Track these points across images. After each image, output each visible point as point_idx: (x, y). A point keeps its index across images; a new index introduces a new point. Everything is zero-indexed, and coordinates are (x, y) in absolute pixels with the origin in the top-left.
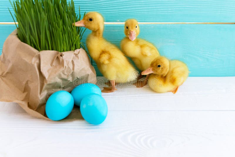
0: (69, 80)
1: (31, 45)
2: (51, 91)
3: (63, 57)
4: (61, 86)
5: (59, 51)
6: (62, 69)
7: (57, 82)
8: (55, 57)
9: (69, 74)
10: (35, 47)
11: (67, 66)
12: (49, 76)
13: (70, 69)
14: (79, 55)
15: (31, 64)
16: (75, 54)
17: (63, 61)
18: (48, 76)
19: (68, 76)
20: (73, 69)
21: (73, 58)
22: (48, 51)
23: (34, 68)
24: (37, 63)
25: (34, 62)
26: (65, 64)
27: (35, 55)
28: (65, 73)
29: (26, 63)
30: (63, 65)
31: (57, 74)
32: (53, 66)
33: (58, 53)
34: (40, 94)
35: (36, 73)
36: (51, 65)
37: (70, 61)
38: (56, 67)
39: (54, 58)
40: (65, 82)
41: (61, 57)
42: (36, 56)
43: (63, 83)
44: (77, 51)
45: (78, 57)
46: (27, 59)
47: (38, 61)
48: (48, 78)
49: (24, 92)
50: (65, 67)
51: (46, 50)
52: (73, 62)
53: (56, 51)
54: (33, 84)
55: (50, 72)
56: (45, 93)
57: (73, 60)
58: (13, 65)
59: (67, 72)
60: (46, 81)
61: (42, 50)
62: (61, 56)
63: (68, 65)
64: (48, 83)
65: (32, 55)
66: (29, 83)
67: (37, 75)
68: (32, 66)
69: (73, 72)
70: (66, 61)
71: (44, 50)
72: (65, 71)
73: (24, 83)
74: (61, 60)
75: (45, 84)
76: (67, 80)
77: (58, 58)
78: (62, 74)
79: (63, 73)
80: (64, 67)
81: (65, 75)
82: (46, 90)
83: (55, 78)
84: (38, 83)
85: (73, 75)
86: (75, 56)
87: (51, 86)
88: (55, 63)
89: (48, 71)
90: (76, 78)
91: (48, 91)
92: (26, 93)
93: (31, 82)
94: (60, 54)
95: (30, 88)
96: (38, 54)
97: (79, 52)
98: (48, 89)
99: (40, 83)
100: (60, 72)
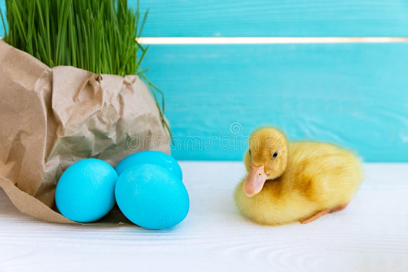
0: (109, 137)
1: (35, 55)
2: (70, 161)
3: (101, 82)
4: (91, 151)
5: (92, 72)
6: (97, 108)
7: (84, 137)
8: (83, 82)
9: (112, 122)
10: (43, 60)
11: (108, 103)
12: (69, 121)
13: (115, 111)
14: (134, 86)
15: (33, 91)
16: (125, 83)
17: (100, 91)
18: (66, 120)
19: (109, 127)
20: (121, 113)
21: (122, 90)
22: (69, 68)
23: (39, 100)
24: (45, 91)
25: (40, 87)
26: (105, 98)
27: (43, 74)
28: (104, 119)
29: (21, 91)
30: (101, 101)
31: (86, 116)
32: (78, 101)
33: (90, 76)
34: (46, 161)
35: (42, 113)
36: (74, 100)
37: (116, 95)
38: (84, 103)
39: (81, 85)
40: (100, 142)
41: (97, 82)
42: (45, 76)
43: (96, 145)
44: (129, 78)
45: (132, 90)
46: (24, 82)
47: (47, 87)
48: (66, 125)
49: (8, 160)
50: (105, 103)
51: (66, 64)
52: (120, 98)
53: (86, 71)
54: (30, 138)
55: (71, 111)
56: (55, 162)
57: (121, 94)
59: (108, 117)
60: (62, 130)
61: (58, 65)
62: (97, 79)
63: (110, 101)
64: (66, 135)
65: (34, 74)
66: (22, 136)
67: (44, 117)
68: (34, 95)
69: (120, 120)
70: (107, 92)
71: (61, 65)
72: (105, 114)
73: (11, 138)
74: (96, 89)
75: (60, 136)
76: (107, 138)
77: (89, 85)
78: (96, 119)
79: (100, 119)
80: (103, 104)
81: (103, 122)
82: (59, 156)
83: (81, 125)
84: (43, 136)
85: (119, 126)
86: (125, 86)
87: (71, 145)
88: (82, 96)
89: (68, 110)
90: (125, 136)
91: (62, 159)
92: (12, 164)
93: (28, 134)
94: (94, 76)
95: (23, 148)
96: (49, 71)
97: (134, 81)
98: (63, 154)
99: (48, 136)
100: (93, 114)
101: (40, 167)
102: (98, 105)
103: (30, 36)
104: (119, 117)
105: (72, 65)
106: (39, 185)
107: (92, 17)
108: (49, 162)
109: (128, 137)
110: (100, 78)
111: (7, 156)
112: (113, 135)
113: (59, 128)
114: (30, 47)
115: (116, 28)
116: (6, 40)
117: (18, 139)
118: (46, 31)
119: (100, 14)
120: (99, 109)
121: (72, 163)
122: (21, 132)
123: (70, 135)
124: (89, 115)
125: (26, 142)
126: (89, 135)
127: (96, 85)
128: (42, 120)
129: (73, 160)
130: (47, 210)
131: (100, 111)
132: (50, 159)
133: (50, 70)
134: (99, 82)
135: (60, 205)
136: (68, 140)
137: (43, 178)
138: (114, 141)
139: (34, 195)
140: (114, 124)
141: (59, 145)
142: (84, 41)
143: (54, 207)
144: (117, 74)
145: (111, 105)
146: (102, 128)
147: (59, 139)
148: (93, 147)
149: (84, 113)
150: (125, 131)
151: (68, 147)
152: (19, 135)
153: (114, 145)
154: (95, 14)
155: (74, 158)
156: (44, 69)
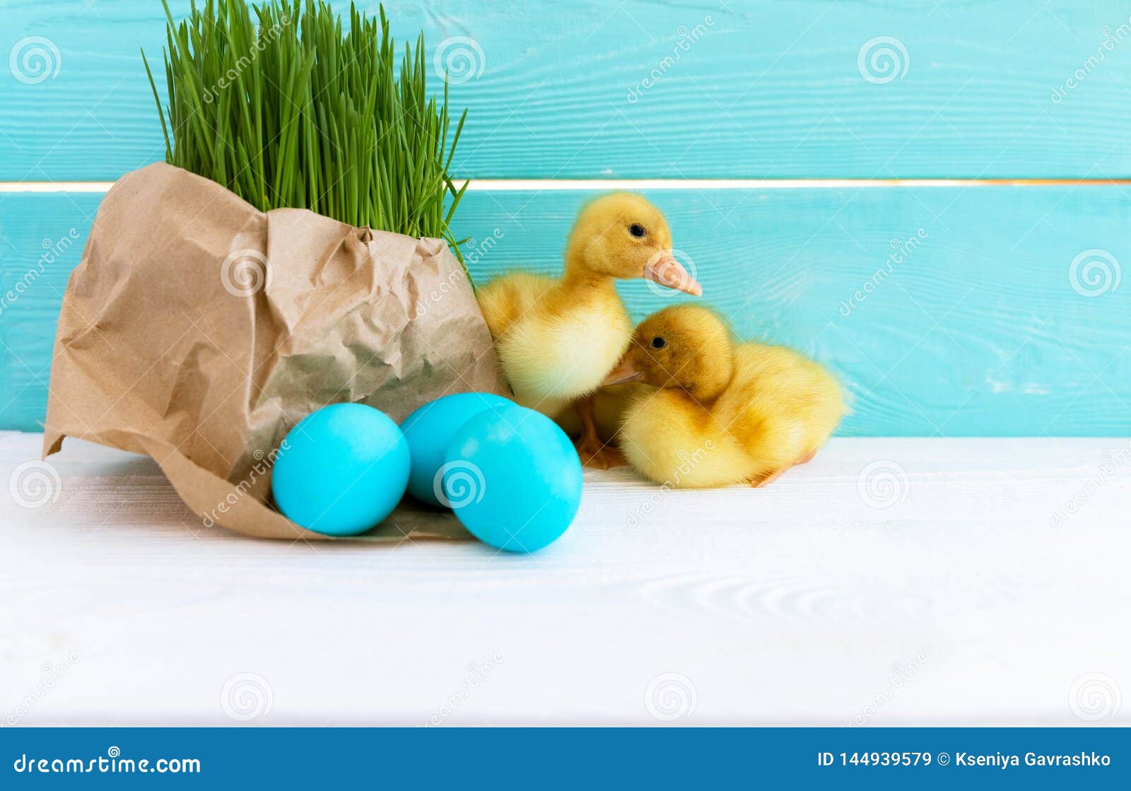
0: (387, 362)
1: (231, 188)
2: (303, 411)
3: (370, 243)
4: (348, 391)
5: (351, 224)
6: (362, 296)
7: (333, 358)
8: (333, 245)
9: (394, 330)
10: (246, 198)
11: (385, 289)
12: (302, 321)
13: (400, 306)
14: (439, 258)
15: (225, 258)
16: (419, 251)
17: (369, 264)
18: (297, 319)
19: (386, 338)
20: (412, 312)
21: (413, 266)
22: (303, 213)
26: (379, 277)
27: (247, 225)
28: (377, 322)
29: (201, 259)
30: (370, 285)
31: (339, 312)
32: (322, 282)
33: (347, 232)
34: (252, 405)
36: (313, 280)
37: (401, 273)
38: (334, 287)
39: (328, 251)
40: (370, 374)
41: (362, 244)
42: (251, 228)
43: (359, 378)
44: (430, 244)
45: (435, 268)
46: (206, 240)
48: (296, 328)
49: (171, 410)
50: (379, 288)
51: (296, 205)
52: (410, 281)
53: (338, 223)
54: (218, 358)
55: (306, 304)
56: (273, 409)
57: (413, 273)
58: (132, 283)
59: (383, 317)
60: (287, 344)
61: (279, 207)
62: (363, 239)
63: (389, 283)
64: (296, 351)
65: (230, 223)
66: (202, 356)
67: (248, 313)
69: (410, 323)
70: (383, 264)
71: (286, 206)
72: (378, 310)
73: (177, 362)
74: (360, 260)
75: (282, 354)
76: (383, 364)
77: (345, 251)
78: (359, 320)
79: (367, 320)
80: (374, 289)
81: (374, 329)
82: (280, 398)
83: (327, 331)
84: (247, 353)
85: (406, 338)
86: (419, 258)
87: (306, 376)
88: (330, 273)
89: (300, 299)
90: (421, 362)
91: (286, 406)
92: (180, 417)
93: (213, 351)
94: (355, 232)
95: (203, 381)
96: (260, 218)
97: (438, 249)
98: (288, 393)
99: (256, 355)
100: (354, 310)
101: (239, 419)
102: (364, 291)
103: (220, 147)
104: (409, 320)
105: (308, 207)
106: (236, 458)
107: (352, 108)
108: (258, 411)
109: (426, 364)
110: (368, 236)
111: (168, 399)
112: (394, 359)
113: (280, 337)
114: (221, 170)
115: (401, 131)
116: (171, 160)
117: (191, 362)
118: (255, 134)
119: (369, 103)
120: (365, 299)
121: (306, 414)
122: (200, 347)
123: (305, 352)
124: (344, 312)
125: (210, 368)
126: (345, 357)
127: (360, 250)
128: (244, 319)
129: (309, 410)
130: (255, 506)
131: (367, 303)
132: (262, 404)
133: (263, 215)
134: (366, 244)
135: (282, 497)
136: (298, 363)
137: (246, 442)
138: (398, 372)
139: (229, 474)
140: (397, 334)
141: (281, 373)
142: (334, 159)
143: (271, 502)
144: (402, 232)
145: (392, 293)
146: (371, 340)
147: (280, 360)
148: (351, 382)
149: (333, 307)
150: (419, 351)
151: (299, 380)
152: (193, 354)
153: (395, 384)
154: (359, 105)
155: (312, 405)
156: (248, 214)
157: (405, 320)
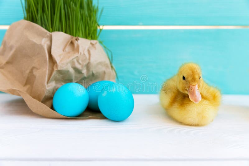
1: (42, 26)
3: (78, 41)
5: (74, 36)
6: (76, 55)
7: (69, 71)
8: (68, 42)
9: (84, 64)
10: (46, 29)
11: (82, 53)
12: (61, 61)
13: (86, 58)
15: (41, 45)
16: (91, 44)
17: (78, 46)
18: (59, 60)
19: (82, 66)
20: (89, 59)
21: (90, 47)
22: (61, 33)
23: (44, 49)
24: (47, 44)
25: (45, 43)
26: (81, 50)
27: (46, 36)
28: (80, 62)
29: (34, 44)
31: (70, 59)
32: (66, 51)
33: (72, 38)
34: (48, 83)
35: (45, 56)
36: (63, 51)
37: (86, 49)
38: (69, 53)
39: (67, 43)
40: (78, 75)
41: (76, 41)
42: (48, 37)
44: (94, 42)
45: (95, 48)
46: (36, 40)
47: (48, 43)
48: (59, 63)
49: (26, 84)
51: (59, 31)
52: (89, 51)
53: (70, 36)
54: (38, 71)
55: (62, 57)
56: (53, 85)
57: (90, 49)
58: (16, 51)
59: (82, 61)
60: (57, 66)
61: (54, 31)
62: (77, 40)
64: (59, 69)
65: (42, 35)
66: (34, 70)
67: (46, 59)
68: (41, 47)
69: (89, 63)
70: (82, 47)
71: (56, 31)
72: (80, 59)
73: (28, 72)
74: (76, 45)
75: (55, 69)
76: (81, 73)
77: (72, 43)
78: (76, 61)
79: (78, 61)
80: (80, 53)
81: (80, 64)
82: (55, 81)
83: (67, 64)
84: (46, 69)
85: (88, 66)
86: (91, 45)
87: (61, 76)
88: (68, 49)
89: (60, 55)
90: (91, 73)
91: (56, 83)
92: (28, 86)
93: (37, 69)
94: (74, 38)
95: (34, 77)
96: (50, 34)
97: (96, 43)
98: (57, 80)
99: (49, 70)
100: (75, 58)
101: (44, 86)
102: (77, 53)
103: (39, 15)
105: (62, 31)
106: (43, 97)
107: (74, 6)
108: (49, 84)
109: (93, 73)
110: (78, 39)
111: (25, 82)
112: (84, 71)
113: (55, 64)
114: (39, 22)
115: (86, 13)
116: (26, 19)
117: (31, 72)
118: (48, 12)
119: (78, 6)
120: (77, 55)
121: (61, 86)
122: (34, 68)
123: (61, 69)
124: (72, 59)
125: (36, 73)
126: (72, 71)
127: (76, 43)
128: (46, 60)
129: (62, 85)
130: (48, 109)
131: (77, 57)
132: (50, 82)
133: (51, 33)
135: (55, 107)
136: (60, 72)
137: (46, 92)
138: (85, 75)
139: (41, 101)
141: (55, 75)
142: (69, 19)
143: (52, 108)
144: (87, 38)
145: (84, 54)
146: (79, 66)
147: (55, 71)
148: (73, 78)
149: (69, 57)
150: (91, 70)
151: (59, 77)
152: (32, 70)
153: (85, 78)
154: (76, 5)
155: (63, 83)
156: (47, 33)
157: (88, 61)
